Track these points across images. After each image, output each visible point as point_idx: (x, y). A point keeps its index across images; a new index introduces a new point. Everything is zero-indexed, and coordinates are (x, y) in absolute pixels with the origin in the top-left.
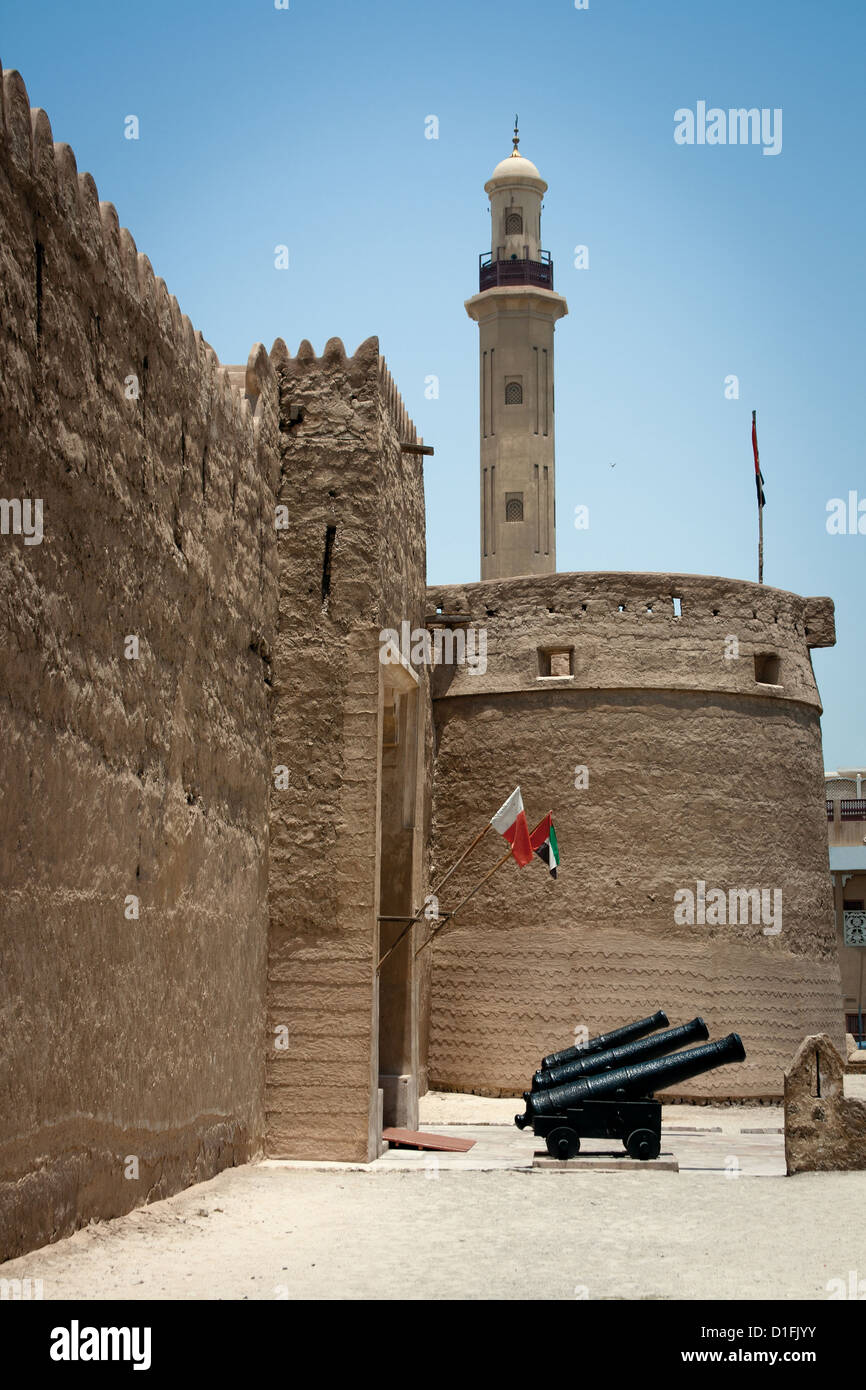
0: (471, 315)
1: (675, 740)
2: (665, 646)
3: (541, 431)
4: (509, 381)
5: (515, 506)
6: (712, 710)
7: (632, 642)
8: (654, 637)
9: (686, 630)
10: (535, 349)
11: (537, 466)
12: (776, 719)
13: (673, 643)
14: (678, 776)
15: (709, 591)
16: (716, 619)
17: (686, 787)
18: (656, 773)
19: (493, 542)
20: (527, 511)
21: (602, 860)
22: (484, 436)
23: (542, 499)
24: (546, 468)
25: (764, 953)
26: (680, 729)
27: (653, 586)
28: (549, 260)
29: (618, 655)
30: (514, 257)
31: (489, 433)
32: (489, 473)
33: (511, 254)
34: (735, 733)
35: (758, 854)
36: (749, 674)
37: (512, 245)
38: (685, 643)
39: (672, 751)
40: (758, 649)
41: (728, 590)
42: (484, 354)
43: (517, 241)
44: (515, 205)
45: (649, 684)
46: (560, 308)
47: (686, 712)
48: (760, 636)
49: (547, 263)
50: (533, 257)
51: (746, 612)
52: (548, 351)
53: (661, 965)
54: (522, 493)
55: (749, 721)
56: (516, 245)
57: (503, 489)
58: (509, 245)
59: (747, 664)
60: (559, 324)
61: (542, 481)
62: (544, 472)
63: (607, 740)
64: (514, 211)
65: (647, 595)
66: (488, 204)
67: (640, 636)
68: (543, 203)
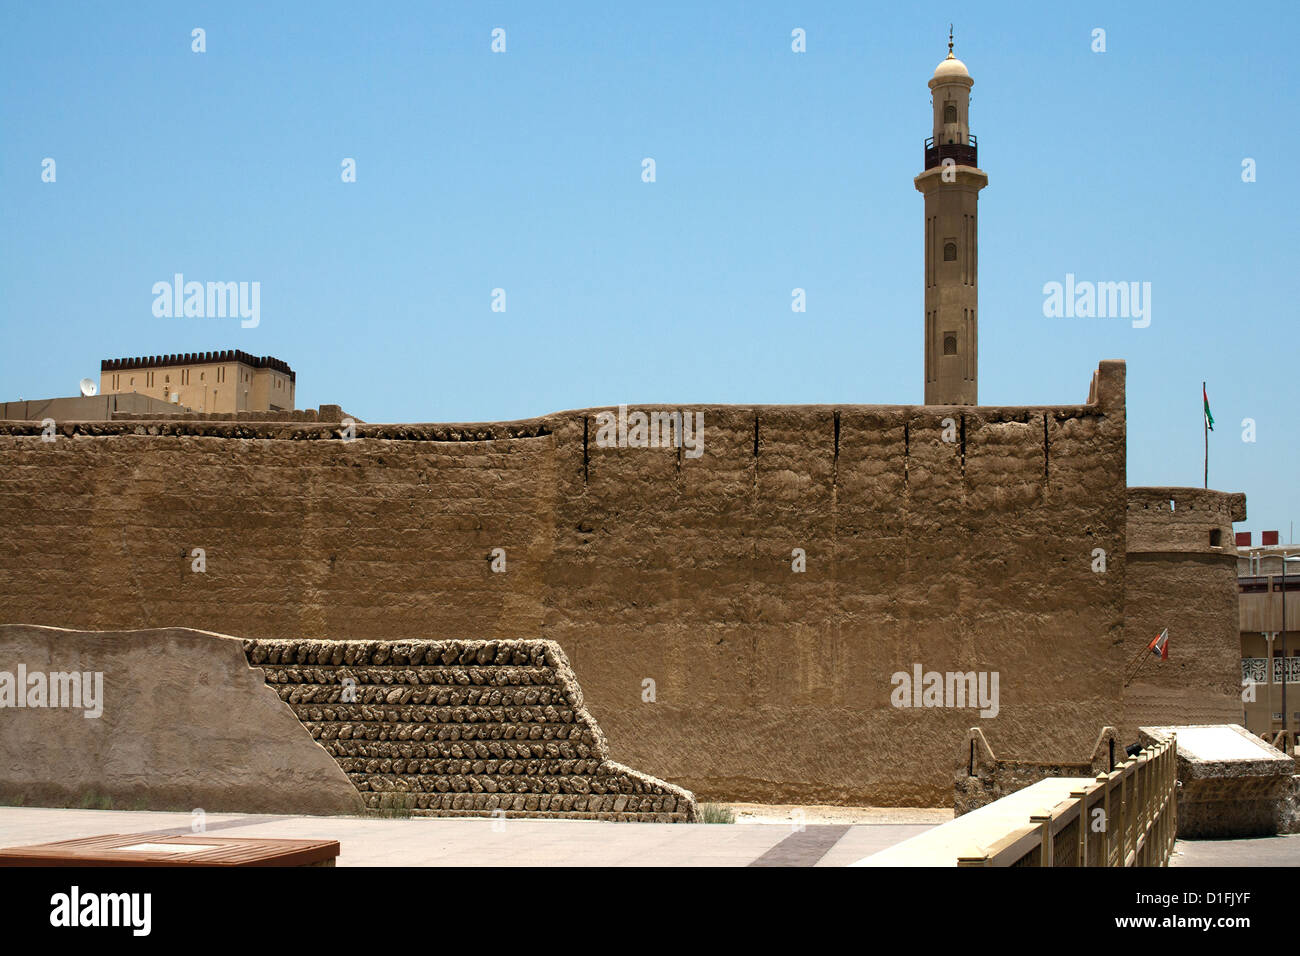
0: (918, 187)
1: (1172, 580)
2: (1167, 528)
3: (969, 281)
4: (947, 242)
5: (950, 343)
6: (1190, 562)
7: (1151, 526)
8: (1162, 523)
9: (1177, 519)
10: (966, 216)
11: (966, 310)
12: (1218, 566)
13: (1171, 526)
14: (1172, 600)
15: (1188, 496)
16: (1191, 512)
17: (1176, 606)
18: (1162, 598)
19: (935, 373)
20: (959, 346)
21: (1136, 646)
22: (928, 286)
23: (969, 336)
24: (972, 311)
25: (1212, 695)
26: (1174, 574)
27: (1162, 495)
28: (975, 142)
29: (1144, 533)
30: (951, 141)
31: (932, 283)
32: (931, 316)
33: (949, 138)
34: (1200, 575)
35: (1210, 641)
36: (1207, 541)
37: (949, 133)
38: (1177, 526)
39: (1171, 586)
40: (1211, 528)
41: (1198, 495)
42: (928, 220)
43: (953, 127)
44: (951, 99)
45: (1160, 549)
46: (982, 181)
47: (1177, 564)
48: (1212, 520)
49: (973, 145)
50: (964, 142)
51: (1205, 506)
52: (974, 218)
53: (1165, 703)
54: (955, 332)
55: (1206, 568)
56: (952, 131)
57: (942, 329)
58: (947, 132)
59: (1206, 536)
60: (982, 193)
61: (970, 322)
62: (970, 315)
63: (1138, 581)
64: (951, 104)
65: (1158, 500)
66: (931, 98)
67: (1155, 523)
68: (971, 95)
